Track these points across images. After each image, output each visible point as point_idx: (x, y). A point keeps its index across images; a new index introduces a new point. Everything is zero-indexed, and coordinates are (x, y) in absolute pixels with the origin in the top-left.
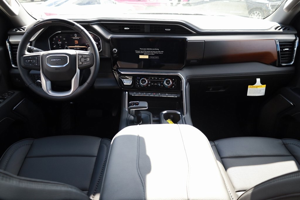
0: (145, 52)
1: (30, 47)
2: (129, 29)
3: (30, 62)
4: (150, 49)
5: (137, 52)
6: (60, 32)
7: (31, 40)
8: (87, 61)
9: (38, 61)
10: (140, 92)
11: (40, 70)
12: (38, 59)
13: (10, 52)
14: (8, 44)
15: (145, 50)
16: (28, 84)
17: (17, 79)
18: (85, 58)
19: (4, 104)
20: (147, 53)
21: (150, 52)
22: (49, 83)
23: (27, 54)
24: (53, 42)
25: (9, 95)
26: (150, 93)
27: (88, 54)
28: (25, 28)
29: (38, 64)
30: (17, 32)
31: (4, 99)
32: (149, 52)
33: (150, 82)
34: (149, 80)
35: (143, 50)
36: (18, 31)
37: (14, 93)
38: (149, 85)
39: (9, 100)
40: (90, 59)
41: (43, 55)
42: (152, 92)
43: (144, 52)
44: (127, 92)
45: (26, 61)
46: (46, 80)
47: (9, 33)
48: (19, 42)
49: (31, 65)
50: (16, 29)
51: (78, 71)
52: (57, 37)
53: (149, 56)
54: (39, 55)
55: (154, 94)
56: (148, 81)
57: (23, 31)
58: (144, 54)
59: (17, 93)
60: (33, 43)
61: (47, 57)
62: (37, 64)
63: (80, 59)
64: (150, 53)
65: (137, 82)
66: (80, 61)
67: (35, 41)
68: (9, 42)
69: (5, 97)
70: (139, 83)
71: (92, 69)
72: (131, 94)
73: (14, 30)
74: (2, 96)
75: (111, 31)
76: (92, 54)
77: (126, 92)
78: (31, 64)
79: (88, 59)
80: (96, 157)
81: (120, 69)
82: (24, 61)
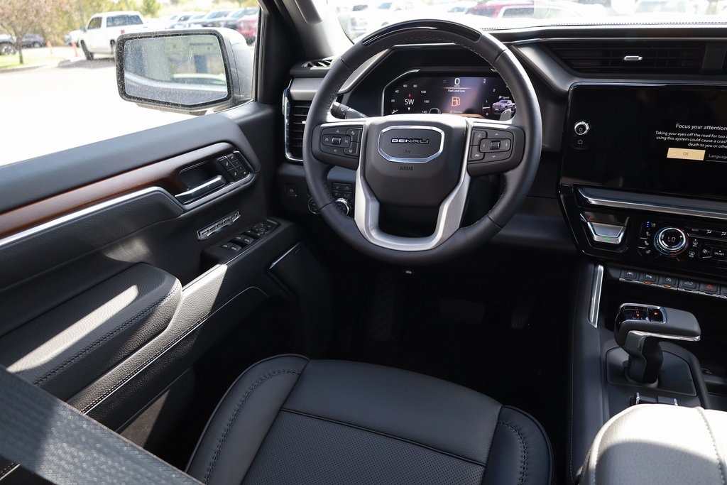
0: (696, 138)
1: (337, 104)
2: (640, 58)
3: (336, 143)
4: (718, 128)
5: (662, 135)
6: (417, 71)
7: (342, 90)
8: (501, 149)
9: (355, 142)
10: (650, 274)
11: (356, 169)
12: (355, 136)
13: (286, 121)
14: (285, 101)
15: (695, 131)
16: (321, 205)
17: (292, 190)
18: (498, 140)
19: (253, 250)
20: (700, 143)
21: (717, 139)
22: (375, 205)
23: (331, 120)
24: (393, 101)
25: (267, 230)
26: (690, 280)
27: (505, 127)
28: (331, 61)
29: (354, 151)
30: (312, 68)
31: (256, 238)
32: (710, 138)
33: (695, 244)
34: (694, 236)
35: (688, 131)
36: (314, 68)
37: (279, 225)
38: (692, 255)
39: (265, 241)
40: (511, 145)
41: (372, 126)
42: (699, 279)
43: (689, 137)
44: (601, 268)
45: (327, 139)
46: (369, 197)
47: (293, 71)
48: (314, 94)
49: (335, 151)
50: (310, 63)
51: (465, 179)
52: (405, 86)
53: (708, 152)
54: (361, 126)
55: (691, 284)
56: (690, 240)
57: (325, 67)
58: (690, 144)
59: (285, 225)
60: (346, 97)
61: (384, 131)
62: (351, 151)
63: (476, 142)
64: (716, 144)
65: (645, 236)
66: (475, 148)
67: (349, 95)
68: (289, 96)
69: (258, 232)
70: (651, 240)
71: (513, 177)
72: (614, 273)
73: (306, 65)
74: (252, 230)
75: (572, 68)
76: (522, 129)
77: (596, 266)
78: (336, 148)
79: (506, 145)
80: (482, 469)
81: (587, 190)
82: (321, 140)
